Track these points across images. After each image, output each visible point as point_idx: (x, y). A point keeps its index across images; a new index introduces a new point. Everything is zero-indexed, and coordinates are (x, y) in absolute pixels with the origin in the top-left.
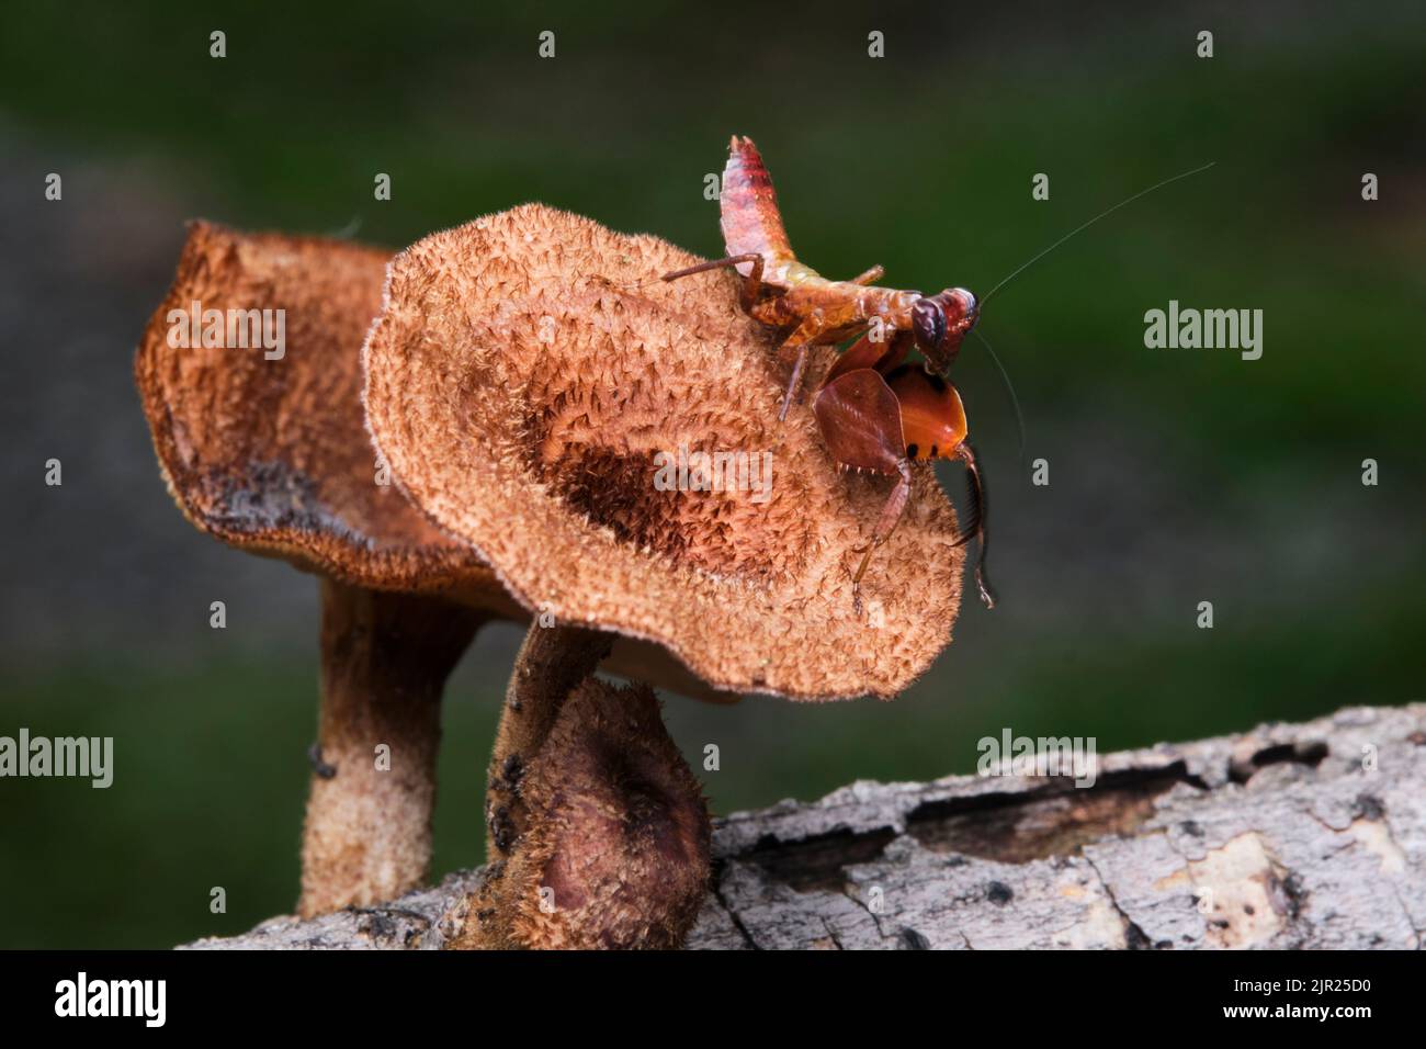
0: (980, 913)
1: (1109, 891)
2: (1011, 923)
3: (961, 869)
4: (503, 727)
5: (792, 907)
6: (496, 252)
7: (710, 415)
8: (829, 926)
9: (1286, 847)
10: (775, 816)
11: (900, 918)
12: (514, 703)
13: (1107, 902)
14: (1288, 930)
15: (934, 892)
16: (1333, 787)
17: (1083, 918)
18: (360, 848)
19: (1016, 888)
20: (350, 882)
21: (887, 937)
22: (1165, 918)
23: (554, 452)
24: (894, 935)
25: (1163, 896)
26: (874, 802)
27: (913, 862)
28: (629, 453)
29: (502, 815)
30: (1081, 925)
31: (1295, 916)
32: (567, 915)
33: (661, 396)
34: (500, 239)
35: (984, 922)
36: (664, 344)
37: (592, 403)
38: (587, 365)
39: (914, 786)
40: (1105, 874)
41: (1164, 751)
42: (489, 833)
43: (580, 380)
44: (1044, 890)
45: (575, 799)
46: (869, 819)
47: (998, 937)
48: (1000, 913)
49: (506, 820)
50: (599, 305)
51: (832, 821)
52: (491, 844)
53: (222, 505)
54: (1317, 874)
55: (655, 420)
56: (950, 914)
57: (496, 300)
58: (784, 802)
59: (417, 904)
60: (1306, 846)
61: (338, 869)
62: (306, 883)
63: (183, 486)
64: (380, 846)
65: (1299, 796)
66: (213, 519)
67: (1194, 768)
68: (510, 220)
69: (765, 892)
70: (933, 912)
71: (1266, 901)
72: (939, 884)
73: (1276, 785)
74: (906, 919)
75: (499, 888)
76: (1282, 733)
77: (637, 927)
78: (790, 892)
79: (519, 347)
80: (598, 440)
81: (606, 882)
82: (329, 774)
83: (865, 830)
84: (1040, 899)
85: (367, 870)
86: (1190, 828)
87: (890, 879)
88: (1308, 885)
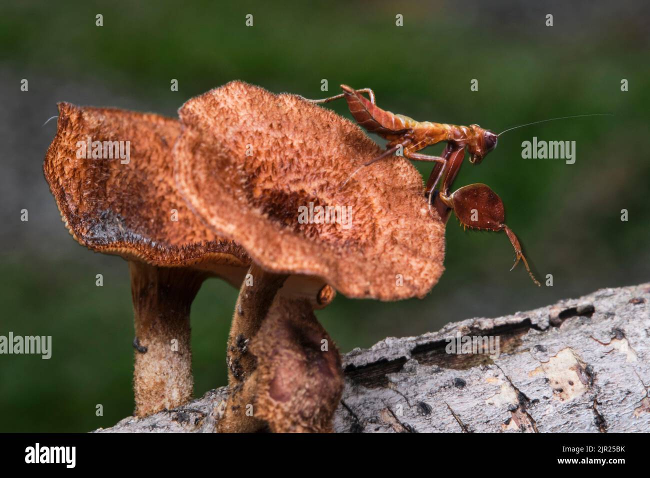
0: (452, 393)
1: (508, 379)
2: (466, 396)
3: (440, 374)
4: (234, 322)
5: (367, 396)
6: (222, 105)
7: (325, 173)
8: (385, 403)
9: (584, 353)
10: (352, 356)
11: (417, 397)
12: (240, 311)
13: (508, 384)
14: (589, 391)
15: (430, 385)
16: (600, 326)
17: (498, 392)
18: (163, 383)
19: (467, 380)
20: (159, 399)
21: (412, 406)
22: (535, 389)
23: (258, 193)
24: (415, 405)
25: (533, 379)
26: (395, 346)
27: (418, 372)
28: (291, 192)
29: (236, 362)
30: (498, 395)
31: (592, 384)
32: (282, 405)
33: (303, 166)
34: (223, 99)
35: (455, 397)
36: (301, 142)
37: (273, 170)
38: (269, 153)
39: (413, 338)
40: (505, 372)
41: (520, 315)
42: (230, 371)
43: (266, 160)
44: (479, 380)
45: (283, 351)
46: (394, 354)
47: (462, 403)
48: (461, 392)
49: (239, 365)
50: (271, 126)
51: (378, 357)
52: (231, 377)
53: (91, 232)
54: (599, 365)
55: (301, 176)
56: (439, 394)
57: (225, 126)
58: (355, 349)
59: (197, 406)
60: (593, 353)
61: (153, 393)
62: (137, 401)
63: (73, 224)
64: (171, 382)
65: (586, 331)
66: (88, 239)
67: (534, 321)
68: (227, 90)
69: (354, 390)
70: (431, 393)
71: (578, 378)
72: (432, 381)
73: (573, 327)
74: (420, 398)
75: (241, 395)
76: (570, 303)
77: (314, 408)
78: (364, 389)
79: (238, 148)
80: (276, 187)
81: (300, 389)
82: (144, 351)
83: (393, 359)
84: (478, 385)
85: (166, 393)
86: (540, 348)
87: (409, 380)
88: (596, 370)
